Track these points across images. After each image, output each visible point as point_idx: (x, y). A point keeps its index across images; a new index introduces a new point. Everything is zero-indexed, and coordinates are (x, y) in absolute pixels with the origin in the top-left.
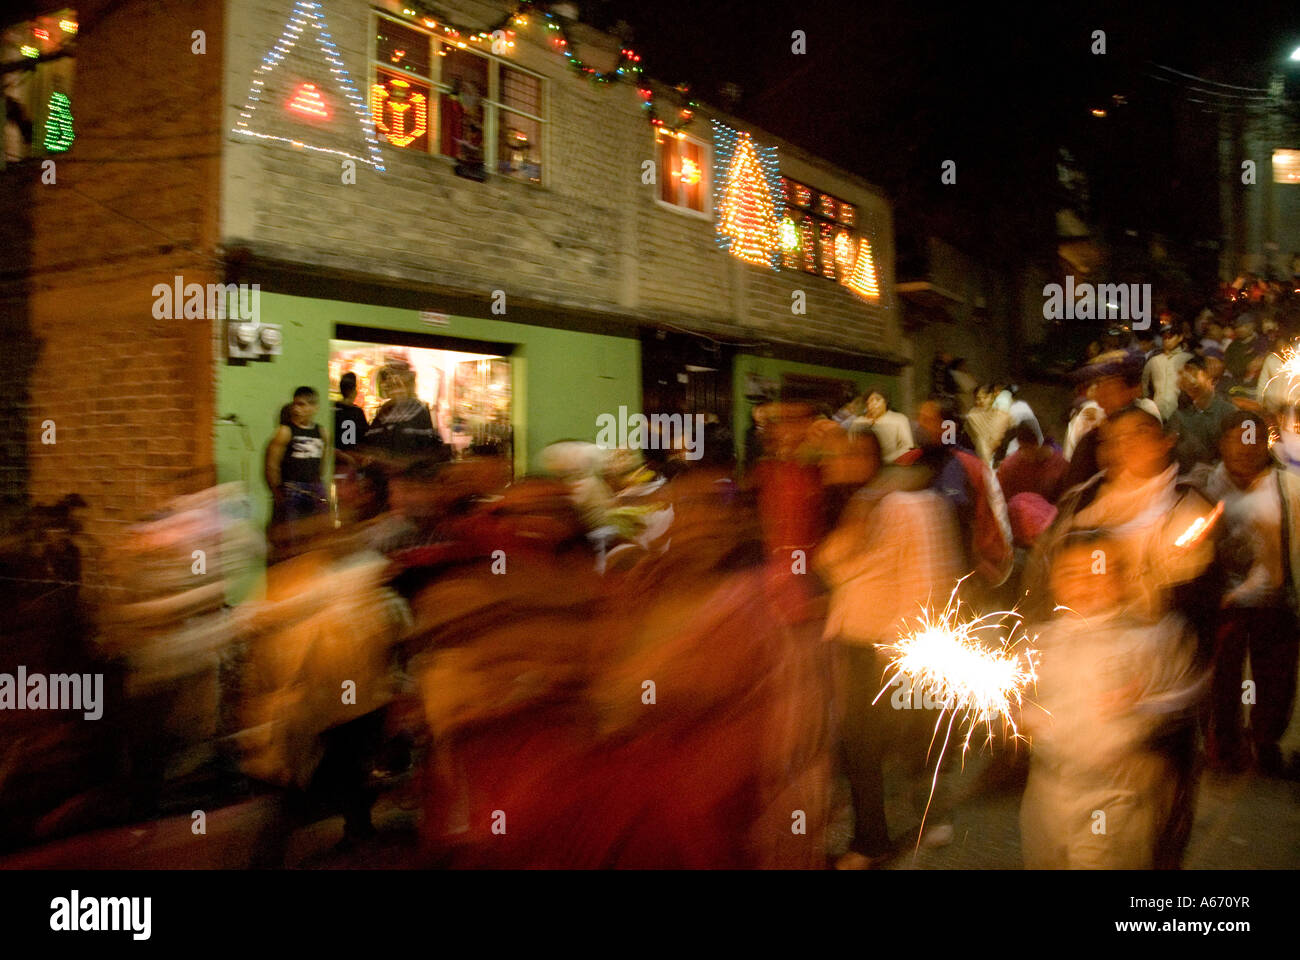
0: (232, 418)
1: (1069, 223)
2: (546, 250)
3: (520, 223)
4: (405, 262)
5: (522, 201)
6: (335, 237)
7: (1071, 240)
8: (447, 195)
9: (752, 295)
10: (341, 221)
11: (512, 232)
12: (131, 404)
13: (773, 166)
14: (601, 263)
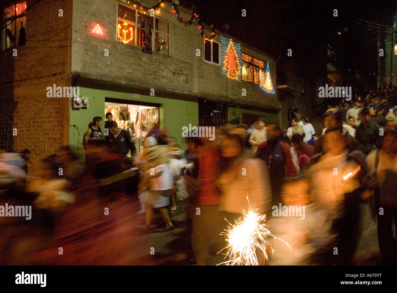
0: (74, 126)
1: (330, 67)
2: (170, 75)
3: (162, 67)
4: (126, 79)
5: (162, 60)
6: (106, 71)
7: (330, 72)
8: (140, 59)
9: (233, 89)
10: (107, 66)
11: (160, 70)
12: (44, 122)
13: (239, 50)
14: (186, 79)
